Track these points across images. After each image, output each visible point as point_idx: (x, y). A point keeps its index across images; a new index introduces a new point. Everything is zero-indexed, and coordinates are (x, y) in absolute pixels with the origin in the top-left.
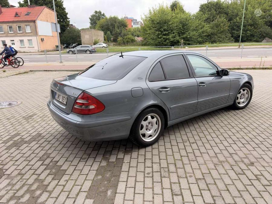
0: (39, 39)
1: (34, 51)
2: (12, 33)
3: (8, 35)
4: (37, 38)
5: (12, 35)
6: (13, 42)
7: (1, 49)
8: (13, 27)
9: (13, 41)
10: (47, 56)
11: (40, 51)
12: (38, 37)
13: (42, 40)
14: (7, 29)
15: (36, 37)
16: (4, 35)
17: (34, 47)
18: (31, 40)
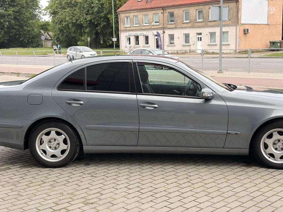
0: (240, 29)
1: (228, 51)
2: (201, 22)
3: (196, 24)
4: (236, 29)
5: (201, 24)
6: (200, 36)
7: (182, 47)
8: (204, 11)
9: (200, 34)
10: (251, 59)
11: (238, 51)
12: (238, 28)
13: (246, 32)
14: (195, 15)
15: (234, 28)
16: (190, 25)
17: (229, 45)
18: (228, 32)
